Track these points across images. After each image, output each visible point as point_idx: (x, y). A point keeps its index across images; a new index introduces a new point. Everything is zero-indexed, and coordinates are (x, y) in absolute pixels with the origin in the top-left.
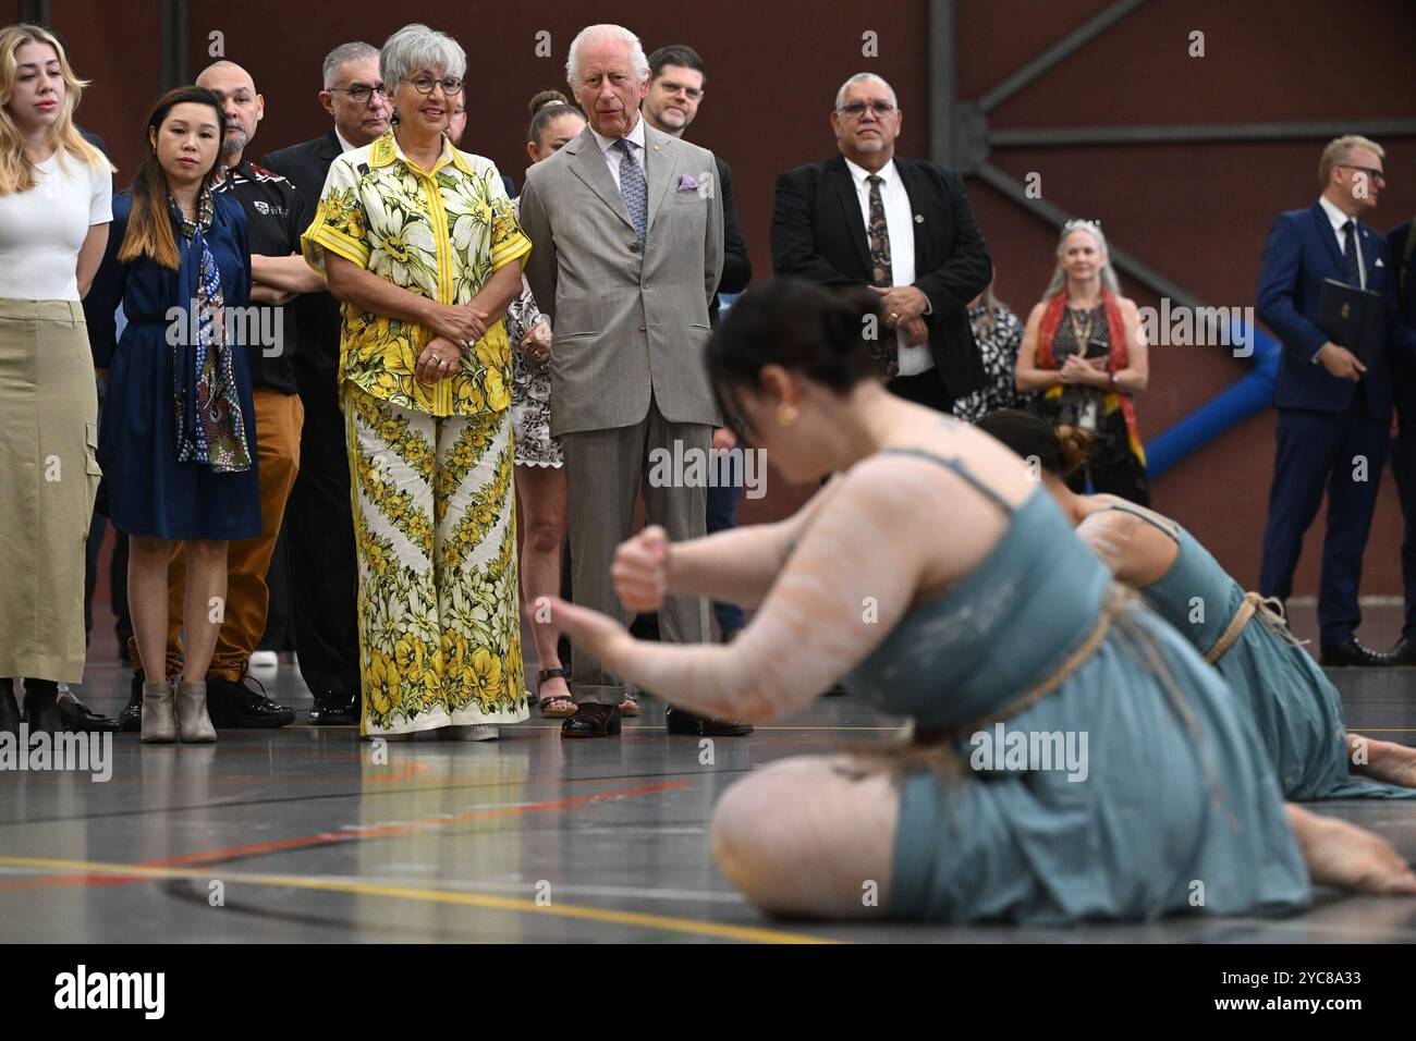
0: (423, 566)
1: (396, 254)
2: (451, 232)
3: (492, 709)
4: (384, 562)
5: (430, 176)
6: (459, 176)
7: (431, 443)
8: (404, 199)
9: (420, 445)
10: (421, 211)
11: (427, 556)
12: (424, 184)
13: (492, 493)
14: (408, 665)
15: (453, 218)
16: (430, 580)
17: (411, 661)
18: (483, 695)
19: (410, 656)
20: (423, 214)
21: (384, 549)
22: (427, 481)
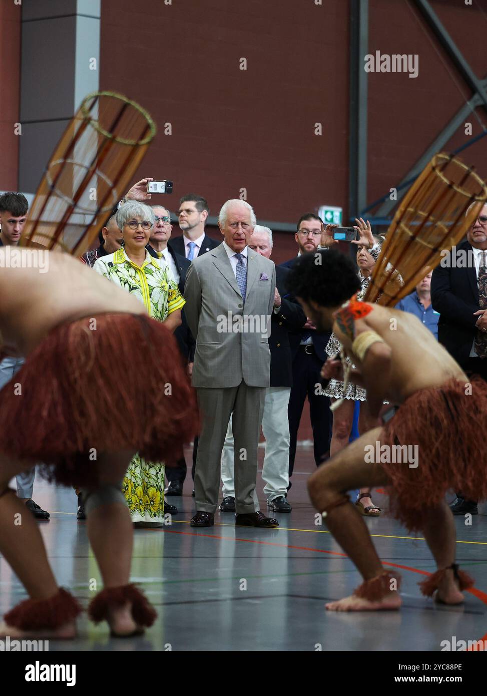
2: (150, 295)
3: (155, 515)
5: (141, 269)
6: (154, 269)
8: (130, 280)
10: (137, 285)
12: (138, 272)
15: (152, 289)
18: (152, 508)
20: (138, 286)
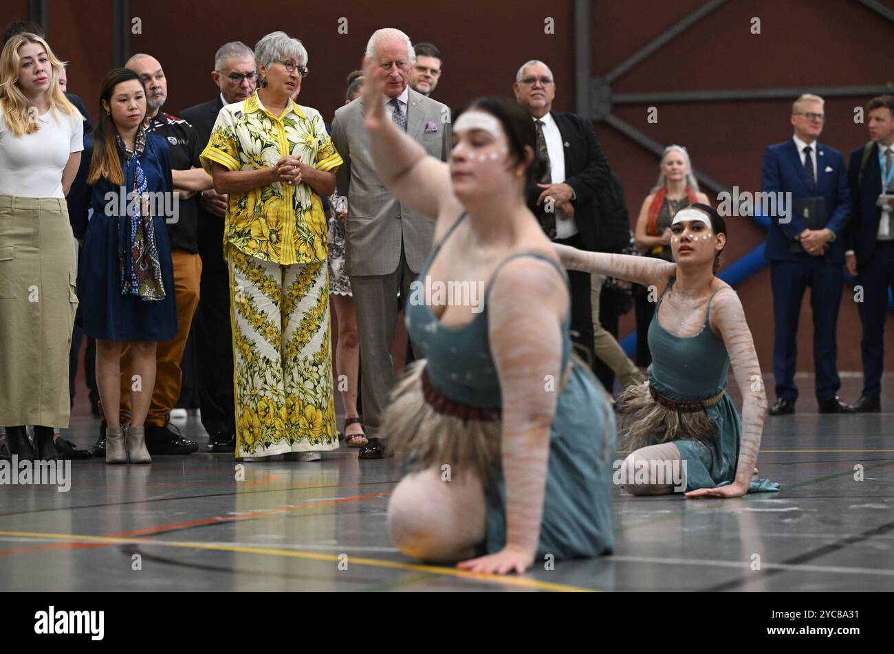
0: (275, 356)
1: (258, 166)
2: (291, 153)
3: (317, 442)
4: (251, 354)
5: (279, 119)
6: (297, 119)
7: (279, 282)
9: (272, 284)
10: (272, 141)
11: (277, 350)
12: (276, 124)
13: (316, 312)
14: (265, 416)
15: (292, 145)
16: (279, 365)
17: (267, 413)
18: (311, 433)
19: (266, 410)
20: (274, 142)
21: (250, 346)
22: (276, 305)
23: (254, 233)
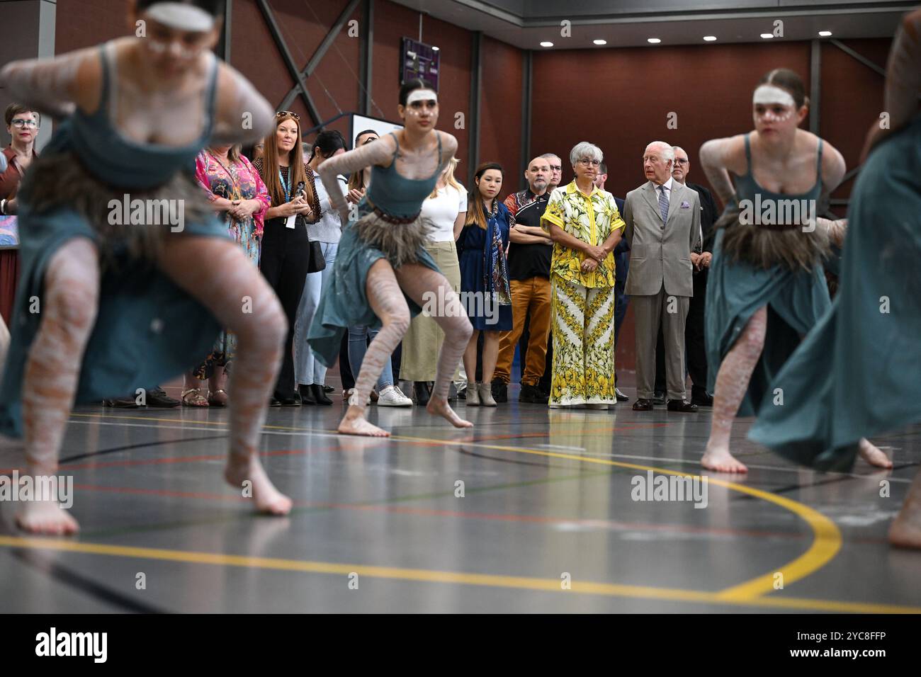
0: (579, 343)
1: (575, 225)
2: (596, 219)
3: (604, 398)
4: (564, 341)
5: (589, 198)
6: (599, 198)
7: (585, 298)
8: (579, 206)
9: (580, 298)
10: (585, 210)
11: (581, 340)
12: (587, 200)
14: (570, 380)
15: (597, 214)
16: (581, 349)
17: (571, 378)
18: (601, 392)
19: (571, 376)
20: (586, 212)
21: (564, 336)
22: (582, 311)
23: (571, 267)
